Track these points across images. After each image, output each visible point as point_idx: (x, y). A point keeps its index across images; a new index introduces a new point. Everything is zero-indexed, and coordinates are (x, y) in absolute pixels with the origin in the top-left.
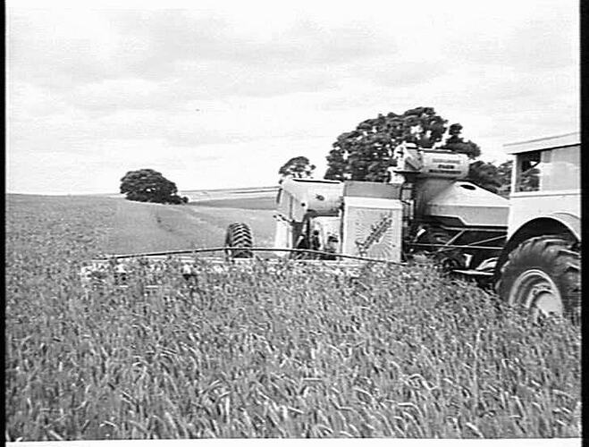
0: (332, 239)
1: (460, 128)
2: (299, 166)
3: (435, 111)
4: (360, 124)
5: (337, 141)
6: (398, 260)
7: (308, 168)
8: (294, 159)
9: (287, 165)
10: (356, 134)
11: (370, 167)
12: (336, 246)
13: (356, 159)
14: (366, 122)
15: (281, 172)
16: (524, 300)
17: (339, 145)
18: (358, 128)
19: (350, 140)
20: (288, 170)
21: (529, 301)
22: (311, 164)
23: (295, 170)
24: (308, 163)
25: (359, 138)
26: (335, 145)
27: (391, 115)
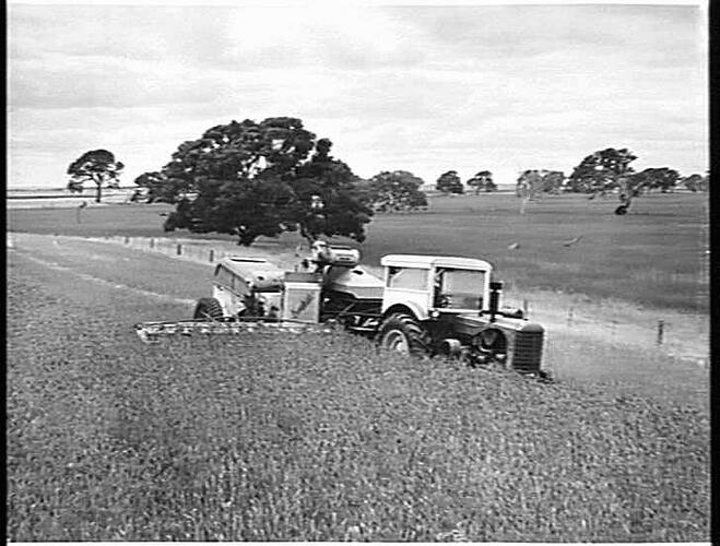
0: (274, 308)
1: (330, 144)
2: (99, 164)
3: (303, 123)
4: (208, 131)
5: (177, 151)
6: (316, 321)
7: (112, 167)
8: (90, 153)
9: (81, 161)
10: (203, 144)
11: (222, 188)
12: (278, 313)
13: (203, 177)
14: (215, 128)
15: (70, 172)
16: (390, 344)
17: (180, 157)
18: (205, 136)
19: (195, 152)
20: (82, 168)
21: (393, 344)
22: (116, 162)
23: (92, 169)
24: (112, 161)
25: (207, 150)
26: (175, 155)
27: (248, 123)
